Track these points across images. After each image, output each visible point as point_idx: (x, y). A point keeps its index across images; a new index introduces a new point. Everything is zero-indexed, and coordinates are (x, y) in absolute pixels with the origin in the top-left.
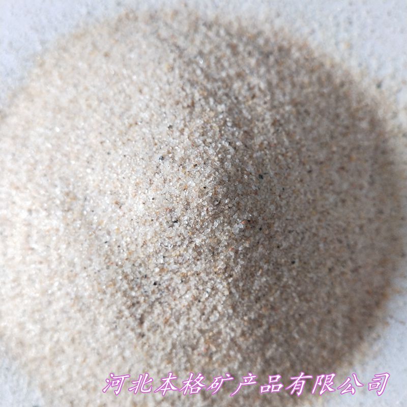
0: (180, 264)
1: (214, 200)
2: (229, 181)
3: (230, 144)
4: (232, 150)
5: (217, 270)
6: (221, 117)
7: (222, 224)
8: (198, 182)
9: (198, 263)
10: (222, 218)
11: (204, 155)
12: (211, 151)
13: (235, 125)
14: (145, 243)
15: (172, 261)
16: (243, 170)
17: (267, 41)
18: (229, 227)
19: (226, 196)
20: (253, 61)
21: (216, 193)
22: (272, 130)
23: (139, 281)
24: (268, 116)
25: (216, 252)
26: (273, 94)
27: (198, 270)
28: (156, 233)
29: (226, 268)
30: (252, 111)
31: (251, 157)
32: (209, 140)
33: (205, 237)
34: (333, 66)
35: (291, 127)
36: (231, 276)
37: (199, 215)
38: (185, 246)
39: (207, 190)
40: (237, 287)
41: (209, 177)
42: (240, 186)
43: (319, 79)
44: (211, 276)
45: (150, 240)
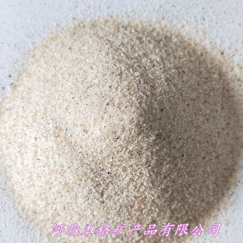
0: (121, 161)
1: (138, 125)
2: (145, 114)
3: (144, 93)
4: (145, 97)
5: (142, 163)
6: (137, 79)
7: (143, 138)
8: (128, 116)
9: (132, 160)
10: (143, 134)
11: (130, 101)
12: (134, 99)
13: (145, 83)
14: (101, 151)
15: (117, 160)
16: (152, 107)
17: (158, 34)
18: (147, 139)
19: (144, 122)
20: (151, 46)
21: (139, 121)
22: (166, 84)
23: (99, 172)
24: (162, 76)
25: (141, 153)
26: (164, 63)
27: (132, 164)
28: (107, 145)
29: (147, 161)
30: (153, 74)
31: (155, 100)
32: (132, 92)
33: (134, 146)
34: (196, 45)
35: (176, 81)
36: (150, 166)
37: (130, 134)
38: (124, 151)
39: (133, 120)
40: (153, 171)
41: (134, 112)
42: (151, 116)
43: (189, 52)
44: (139, 167)
45: (104, 149)
